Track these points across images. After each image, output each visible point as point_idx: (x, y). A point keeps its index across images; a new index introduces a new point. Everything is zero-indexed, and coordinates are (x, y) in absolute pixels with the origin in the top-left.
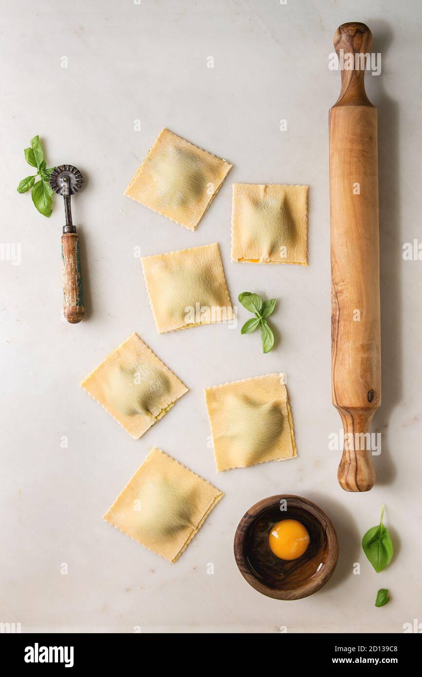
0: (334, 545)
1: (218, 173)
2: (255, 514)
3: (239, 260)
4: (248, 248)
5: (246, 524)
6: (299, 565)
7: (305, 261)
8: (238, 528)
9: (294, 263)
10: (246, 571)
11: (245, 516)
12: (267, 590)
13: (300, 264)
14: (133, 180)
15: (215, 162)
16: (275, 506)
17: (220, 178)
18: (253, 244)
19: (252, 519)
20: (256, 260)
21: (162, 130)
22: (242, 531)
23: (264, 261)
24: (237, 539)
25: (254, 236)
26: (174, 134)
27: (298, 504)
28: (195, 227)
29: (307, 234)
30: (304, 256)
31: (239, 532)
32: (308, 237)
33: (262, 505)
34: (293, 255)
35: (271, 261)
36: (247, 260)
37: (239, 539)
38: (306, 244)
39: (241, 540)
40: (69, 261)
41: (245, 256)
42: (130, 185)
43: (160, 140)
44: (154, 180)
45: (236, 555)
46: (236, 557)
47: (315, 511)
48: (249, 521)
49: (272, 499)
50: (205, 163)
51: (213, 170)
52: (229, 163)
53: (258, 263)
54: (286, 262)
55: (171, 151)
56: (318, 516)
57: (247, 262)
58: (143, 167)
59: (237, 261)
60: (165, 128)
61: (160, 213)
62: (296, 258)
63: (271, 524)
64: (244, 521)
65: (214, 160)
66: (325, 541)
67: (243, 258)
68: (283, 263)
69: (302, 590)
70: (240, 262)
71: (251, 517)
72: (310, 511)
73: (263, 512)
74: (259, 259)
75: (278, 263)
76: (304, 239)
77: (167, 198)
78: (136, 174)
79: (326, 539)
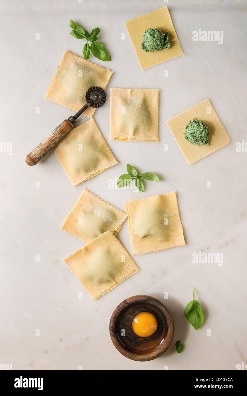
0: (171, 336)
1: (104, 78)
2: (130, 302)
3: (115, 138)
4: (121, 131)
5: (123, 307)
6: (145, 341)
7: (157, 139)
8: (117, 308)
9: (150, 141)
10: (113, 335)
11: (123, 302)
12: (122, 350)
13: (154, 141)
14: (50, 87)
15: (101, 70)
16: (144, 301)
17: (106, 81)
18: (123, 128)
19: (127, 305)
20: (126, 139)
21: (65, 52)
22: (119, 310)
23: (130, 139)
24: (114, 314)
25: (124, 123)
26: (73, 54)
27: (158, 305)
28: (92, 115)
29: (159, 122)
30: (156, 136)
31: (117, 310)
32: (159, 124)
33: (136, 298)
34: (149, 136)
35: (134, 139)
36: (120, 139)
37: (115, 315)
38: (157, 129)
39: (117, 316)
40: (57, 135)
41: (119, 137)
42: (48, 90)
43: (65, 59)
44: (63, 86)
45: (110, 323)
46: (110, 325)
47: (166, 312)
48: (125, 306)
49: (143, 297)
50: (95, 72)
51: (101, 76)
52: (111, 71)
53: (127, 141)
54: (145, 141)
55: (72, 65)
56: (167, 316)
57: (120, 140)
58: (55, 78)
59: (114, 139)
60: (67, 50)
61: (69, 108)
62: (151, 138)
63: (137, 312)
64: (122, 305)
65: (101, 69)
66: (166, 332)
67: (118, 138)
68: (143, 141)
69: (143, 357)
70: (116, 140)
71: (127, 303)
72: (163, 311)
73: (135, 302)
74: (127, 138)
75: (139, 140)
76: (156, 125)
77: (73, 98)
78: (52, 83)
79: (167, 331)
